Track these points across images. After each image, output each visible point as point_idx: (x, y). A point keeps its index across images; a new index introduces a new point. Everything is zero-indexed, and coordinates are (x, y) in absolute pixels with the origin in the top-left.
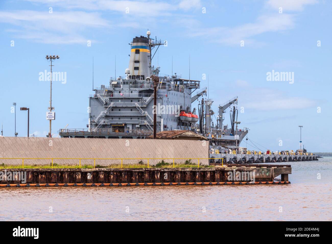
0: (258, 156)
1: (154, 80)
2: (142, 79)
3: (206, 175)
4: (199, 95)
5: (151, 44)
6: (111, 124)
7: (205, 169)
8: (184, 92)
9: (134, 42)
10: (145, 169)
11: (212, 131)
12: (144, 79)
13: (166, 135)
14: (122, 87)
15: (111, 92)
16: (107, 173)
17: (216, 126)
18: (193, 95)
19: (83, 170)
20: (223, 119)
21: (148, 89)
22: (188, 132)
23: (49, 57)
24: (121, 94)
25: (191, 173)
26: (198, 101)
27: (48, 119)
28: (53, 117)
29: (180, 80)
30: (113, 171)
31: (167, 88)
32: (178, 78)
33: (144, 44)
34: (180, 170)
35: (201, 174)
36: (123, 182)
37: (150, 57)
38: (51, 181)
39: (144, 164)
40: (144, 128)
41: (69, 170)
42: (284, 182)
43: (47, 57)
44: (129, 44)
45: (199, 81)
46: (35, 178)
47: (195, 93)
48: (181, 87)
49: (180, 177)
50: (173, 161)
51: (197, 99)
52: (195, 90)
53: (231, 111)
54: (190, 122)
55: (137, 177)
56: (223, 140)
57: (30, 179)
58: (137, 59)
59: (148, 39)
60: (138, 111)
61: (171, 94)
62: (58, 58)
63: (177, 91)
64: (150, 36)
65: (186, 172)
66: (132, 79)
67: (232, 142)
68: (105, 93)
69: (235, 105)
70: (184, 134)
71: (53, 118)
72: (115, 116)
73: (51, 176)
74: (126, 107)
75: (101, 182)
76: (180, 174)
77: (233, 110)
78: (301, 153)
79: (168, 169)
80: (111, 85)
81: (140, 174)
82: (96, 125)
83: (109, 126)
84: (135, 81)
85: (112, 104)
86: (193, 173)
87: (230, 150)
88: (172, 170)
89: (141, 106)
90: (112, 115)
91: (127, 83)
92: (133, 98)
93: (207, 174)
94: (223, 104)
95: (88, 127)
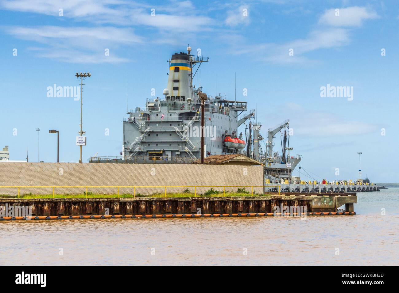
0: (313, 186)
1: (201, 97)
2: (182, 100)
3: (261, 205)
4: (246, 118)
5: (192, 61)
6: (147, 151)
7: (260, 198)
8: (230, 115)
9: (172, 59)
10: (192, 198)
11: (260, 159)
12: (184, 100)
13: (215, 159)
14: (159, 110)
15: (147, 115)
16: (149, 204)
17: (265, 154)
18: (239, 118)
19: (122, 200)
20: (273, 145)
21: (189, 111)
22: (240, 157)
23: (79, 75)
24: (159, 117)
25: (244, 203)
26: (245, 125)
27: (78, 144)
28: (84, 142)
29: (225, 102)
30: (156, 201)
31: (210, 110)
32: (222, 99)
33: (184, 61)
34: (232, 199)
35: (255, 204)
36: (167, 213)
37: (191, 76)
38: (85, 213)
39: (190, 193)
40: (185, 155)
41: (106, 200)
42: (349, 212)
43: (76, 75)
44: (168, 61)
45: (246, 103)
46: (68, 209)
47: (241, 115)
48: (226, 110)
49: (231, 207)
50: (223, 189)
51: (244, 123)
52: (242, 112)
53: (282, 136)
54: (237, 149)
55: (183, 207)
56: (274, 168)
57: (62, 210)
58: (176, 78)
59: (189, 56)
60: (178, 136)
61: (215, 117)
62: (89, 76)
63: (221, 113)
64: (190, 52)
65: (239, 202)
66: (171, 100)
67: (283, 171)
68: (141, 116)
69: (287, 129)
70: (235, 158)
71: (84, 144)
72: (151, 142)
73: (86, 206)
74: (164, 132)
75: (141, 214)
76: (231, 204)
77: (284, 135)
78: (360, 183)
79: (218, 198)
80: (148, 107)
81: (186, 204)
82: (131, 152)
83: (146, 154)
84: (175, 102)
85: (149, 129)
86: (246, 203)
87: (282, 180)
88: (222, 200)
89: (181, 131)
90: (149, 141)
91: (166, 105)
92: (172, 122)
93: (262, 203)
94: (273, 128)
95: (121, 154)
